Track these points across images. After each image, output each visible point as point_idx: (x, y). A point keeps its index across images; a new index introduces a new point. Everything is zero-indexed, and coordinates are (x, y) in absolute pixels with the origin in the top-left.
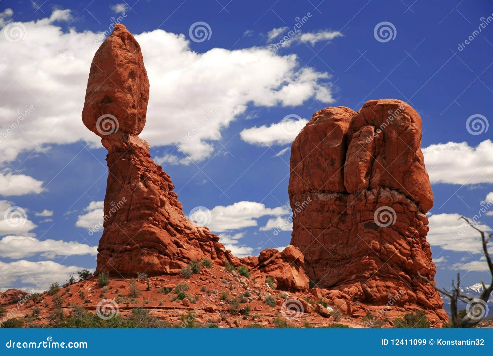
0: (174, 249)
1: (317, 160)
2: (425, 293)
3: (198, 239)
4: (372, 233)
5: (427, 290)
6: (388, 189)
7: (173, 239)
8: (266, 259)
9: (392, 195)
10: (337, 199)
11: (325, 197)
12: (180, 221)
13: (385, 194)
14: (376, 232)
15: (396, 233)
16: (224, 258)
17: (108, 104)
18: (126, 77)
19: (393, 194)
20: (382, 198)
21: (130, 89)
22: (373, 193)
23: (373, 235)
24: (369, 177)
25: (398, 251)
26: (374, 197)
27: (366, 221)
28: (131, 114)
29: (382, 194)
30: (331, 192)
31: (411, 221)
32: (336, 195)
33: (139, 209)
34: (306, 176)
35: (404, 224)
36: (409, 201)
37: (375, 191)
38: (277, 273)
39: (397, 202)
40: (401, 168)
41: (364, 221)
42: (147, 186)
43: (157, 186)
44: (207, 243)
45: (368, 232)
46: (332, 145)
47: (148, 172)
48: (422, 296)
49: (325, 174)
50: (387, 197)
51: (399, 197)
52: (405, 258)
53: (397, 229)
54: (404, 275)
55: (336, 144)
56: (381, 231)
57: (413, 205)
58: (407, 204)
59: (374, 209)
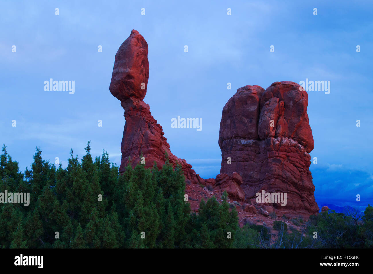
1: (241, 118)
2: (309, 203)
4: (277, 165)
5: (310, 201)
6: (287, 138)
8: (220, 180)
10: (254, 143)
11: (246, 142)
12: (171, 156)
13: (285, 140)
14: (279, 164)
15: (292, 165)
16: (196, 179)
17: (129, 80)
18: (140, 64)
19: (290, 141)
20: (283, 143)
22: (278, 140)
23: (278, 166)
24: (275, 130)
25: (293, 176)
26: (278, 143)
27: (273, 157)
29: (284, 141)
30: (249, 138)
31: (301, 157)
32: (253, 141)
33: (147, 147)
34: (233, 128)
35: (297, 160)
36: (300, 145)
37: (279, 139)
39: (293, 146)
40: (295, 125)
41: (272, 157)
42: (152, 133)
43: (159, 133)
44: (185, 169)
45: (275, 164)
46: (250, 109)
47: (152, 123)
48: (307, 205)
49: (246, 127)
50: (286, 143)
51: (294, 142)
52: (296, 181)
53: (292, 163)
54: (296, 191)
55: (253, 108)
56: (283, 164)
57: (302, 148)
58: (299, 147)
59: (278, 150)
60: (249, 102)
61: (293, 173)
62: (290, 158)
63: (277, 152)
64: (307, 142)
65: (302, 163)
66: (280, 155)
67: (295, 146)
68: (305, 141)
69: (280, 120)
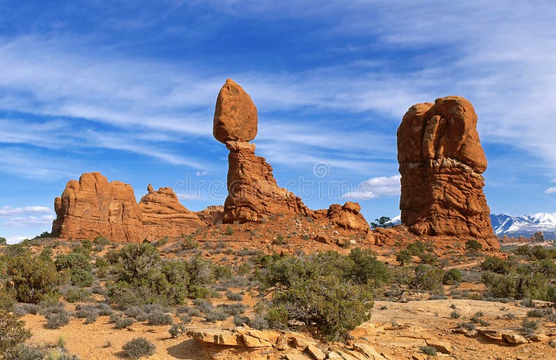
0: (261, 207)
2: (478, 229)
3: (286, 200)
6: (449, 158)
7: (261, 201)
8: (331, 211)
9: (452, 162)
10: (419, 166)
11: (413, 166)
14: (439, 188)
15: (456, 188)
18: (229, 110)
20: (445, 165)
21: (232, 116)
22: (437, 162)
23: (438, 191)
24: (435, 151)
25: (456, 200)
26: (438, 165)
28: (235, 130)
29: (445, 162)
30: (417, 162)
31: (467, 179)
32: (419, 164)
35: (462, 182)
36: (465, 165)
37: (440, 160)
38: (336, 219)
39: (456, 167)
41: (433, 181)
42: (243, 172)
44: (292, 202)
46: (416, 130)
48: (474, 230)
49: (412, 150)
50: (448, 164)
51: (456, 163)
52: (461, 205)
53: (456, 185)
54: (461, 216)
55: (418, 129)
56: (445, 188)
57: (467, 168)
58: (463, 168)
59: (440, 173)
60: (414, 123)
61: (456, 197)
62: (454, 180)
63: (438, 175)
64: (473, 162)
65: (468, 184)
66: (443, 178)
67: (459, 167)
68: (470, 160)
69: (441, 140)
